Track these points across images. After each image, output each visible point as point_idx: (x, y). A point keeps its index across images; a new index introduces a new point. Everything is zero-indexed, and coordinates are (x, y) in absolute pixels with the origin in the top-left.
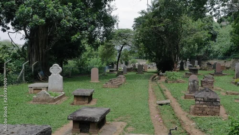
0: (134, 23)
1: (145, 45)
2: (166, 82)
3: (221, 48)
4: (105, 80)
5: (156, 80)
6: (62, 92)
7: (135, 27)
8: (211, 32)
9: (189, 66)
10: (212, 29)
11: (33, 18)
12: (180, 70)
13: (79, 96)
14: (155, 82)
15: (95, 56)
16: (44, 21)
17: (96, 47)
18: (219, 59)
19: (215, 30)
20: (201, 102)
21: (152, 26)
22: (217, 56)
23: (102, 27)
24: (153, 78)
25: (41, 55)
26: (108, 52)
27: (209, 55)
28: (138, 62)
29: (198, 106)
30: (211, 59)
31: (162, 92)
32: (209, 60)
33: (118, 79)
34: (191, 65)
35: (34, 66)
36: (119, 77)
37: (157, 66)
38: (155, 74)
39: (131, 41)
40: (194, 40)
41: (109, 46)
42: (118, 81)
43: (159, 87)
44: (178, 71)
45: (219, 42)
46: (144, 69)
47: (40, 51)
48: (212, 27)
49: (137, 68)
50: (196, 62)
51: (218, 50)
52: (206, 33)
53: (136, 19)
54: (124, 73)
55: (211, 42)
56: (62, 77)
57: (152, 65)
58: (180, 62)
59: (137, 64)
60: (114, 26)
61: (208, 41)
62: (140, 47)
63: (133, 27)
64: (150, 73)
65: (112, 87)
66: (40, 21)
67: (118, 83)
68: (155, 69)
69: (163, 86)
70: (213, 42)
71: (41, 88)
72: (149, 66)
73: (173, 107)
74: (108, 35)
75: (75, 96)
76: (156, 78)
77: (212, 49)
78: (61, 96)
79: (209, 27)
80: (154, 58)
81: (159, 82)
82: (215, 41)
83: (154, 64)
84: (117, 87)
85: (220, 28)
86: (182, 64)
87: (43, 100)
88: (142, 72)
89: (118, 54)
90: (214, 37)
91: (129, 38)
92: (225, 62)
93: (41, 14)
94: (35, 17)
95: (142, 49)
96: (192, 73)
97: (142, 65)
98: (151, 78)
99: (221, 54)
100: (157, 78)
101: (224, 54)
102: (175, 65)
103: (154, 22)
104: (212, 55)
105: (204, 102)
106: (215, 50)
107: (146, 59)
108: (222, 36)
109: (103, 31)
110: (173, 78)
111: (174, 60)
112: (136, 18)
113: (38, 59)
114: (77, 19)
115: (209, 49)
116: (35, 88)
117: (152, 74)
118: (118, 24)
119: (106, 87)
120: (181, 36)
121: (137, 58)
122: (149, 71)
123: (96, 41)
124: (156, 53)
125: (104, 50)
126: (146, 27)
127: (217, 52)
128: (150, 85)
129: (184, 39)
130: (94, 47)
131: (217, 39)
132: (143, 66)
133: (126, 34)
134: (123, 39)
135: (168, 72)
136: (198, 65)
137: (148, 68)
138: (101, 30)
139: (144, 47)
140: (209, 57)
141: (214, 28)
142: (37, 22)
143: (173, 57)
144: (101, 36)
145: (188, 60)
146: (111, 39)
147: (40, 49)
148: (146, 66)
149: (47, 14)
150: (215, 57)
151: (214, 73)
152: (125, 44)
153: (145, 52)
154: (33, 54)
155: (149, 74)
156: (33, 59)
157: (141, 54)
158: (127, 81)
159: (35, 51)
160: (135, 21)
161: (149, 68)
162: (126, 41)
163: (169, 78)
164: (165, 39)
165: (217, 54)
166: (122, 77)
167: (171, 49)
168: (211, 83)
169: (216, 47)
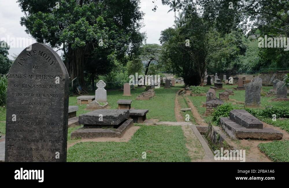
0: (161, 36)
1: (172, 60)
2: (191, 95)
3: (250, 62)
4: (136, 94)
5: (183, 94)
6: (106, 102)
7: (162, 40)
8: (241, 46)
9: (217, 80)
10: (241, 43)
11: (75, 40)
12: (207, 84)
13: (122, 104)
14: (182, 96)
15: (121, 71)
16: (85, 43)
17: (125, 62)
18: (248, 73)
19: (244, 44)
20: (210, 107)
21: (179, 43)
22: (246, 70)
23: (130, 44)
24: (180, 92)
25: (78, 72)
26: (136, 67)
27: (238, 69)
28: (165, 77)
29: (208, 109)
30: (240, 74)
31: (186, 103)
32: (238, 74)
33: (149, 92)
34: (219, 80)
35: (73, 81)
36: (149, 91)
37: (185, 81)
38: (182, 89)
39: (158, 56)
40: (220, 55)
41: (137, 61)
42: (149, 95)
43: (185, 100)
44: (204, 86)
45: (248, 56)
46: (172, 84)
47: (78, 68)
48: (242, 41)
49: (165, 83)
50: (225, 76)
51: (247, 64)
52: (234, 47)
53: (163, 32)
54: (153, 88)
55: (240, 56)
56: (106, 90)
57: (180, 79)
58: (207, 77)
59: (164, 78)
60: (143, 42)
61: (236, 55)
62: (167, 62)
63: (160, 40)
64: (178, 88)
65: (144, 99)
66: (81, 43)
67: (149, 96)
68: (183, 84)
69: (188, 99)
70: (242, 56)
71: (87, 100)
72: (177, 80)
73: (192, 112)
74: (136, 51)
75: (119, 104)
76: (182, 92)
77: (241, 63)
78: (106, 105)
79: (237, 41)
80: (181, 73)
81: (184, 95)
82: (245, 55)
83: (182, 79)
84: (148, 99)
85: (250, 41)
86: (209, 79)
87: (94, 108)
88: (169, 86)
89: (145, 69)
90: (243, 51)
91: (157, 53)
92: (254, 76)
93: (82, 37)
94: (77, 39)
95: (169, 64)
96: (216, 87)
97: (169, 80)
98: (178, 92)
99: (250, 68)
100: (184, 92)
101: (252, 68)
102: (202, 80)
103: (181, 39)
104: (241, 69)
105: (212, 107)
106: (244, 64)
107: (174, 74)
108: (252, 49)
109: (131, 46)
110: (196, 92)
111: (200, 75)
112: (163, 30)
113: (76, 75)
114: (112, 40)
115: (238, 63)
116: (82, 100)
117: (179, 88)
118: (145, 40)
119: (139, 99)
120: (207, 52)
121: (164, 72)
122: (176, 86)
123: (125, 56)
124: (183, 68)
125: (131, 65)
126: (174, 43)
127: (246, 66)
128: (177, 98)
129: (211, 55)
130: (123, 63)
131: (246, 53)
132: (171, 81)
133: (153, 49)
134: (151, 54)
135: (192, 86)
136: (226, 79)
137: (175, 83)
138: (129, 46)
139: (171, 62)
140: (238, 72)
141: (243, 42)
142: (79, 44)
143: (200, 72)
144: (129, 51)
145: (217, 75)
146: (140, 54)
147: (77, 66)
148: (174, 81)
149: (87, 37)
150: (244, 71)
151: (237, 88)
152: (152, 59)
153: (172, 67)
154: (71, 70)
155: (176, 88)
156: (71, 75)
157: (168, 69)
158: (156, 94)
159: (73, 68)
160: (162, 34)
161: (177, 82)
162: (153, 56)
163: (193, 91)
164: (192, 55)
165: (246, 68)
166: (152, 91)
167: (198, 65)
168: (227, 95)
169: (245, 61)
